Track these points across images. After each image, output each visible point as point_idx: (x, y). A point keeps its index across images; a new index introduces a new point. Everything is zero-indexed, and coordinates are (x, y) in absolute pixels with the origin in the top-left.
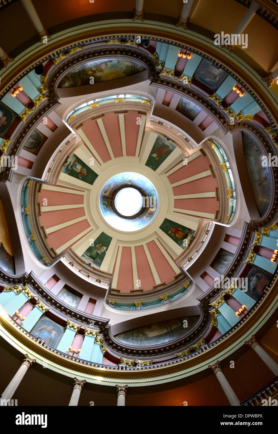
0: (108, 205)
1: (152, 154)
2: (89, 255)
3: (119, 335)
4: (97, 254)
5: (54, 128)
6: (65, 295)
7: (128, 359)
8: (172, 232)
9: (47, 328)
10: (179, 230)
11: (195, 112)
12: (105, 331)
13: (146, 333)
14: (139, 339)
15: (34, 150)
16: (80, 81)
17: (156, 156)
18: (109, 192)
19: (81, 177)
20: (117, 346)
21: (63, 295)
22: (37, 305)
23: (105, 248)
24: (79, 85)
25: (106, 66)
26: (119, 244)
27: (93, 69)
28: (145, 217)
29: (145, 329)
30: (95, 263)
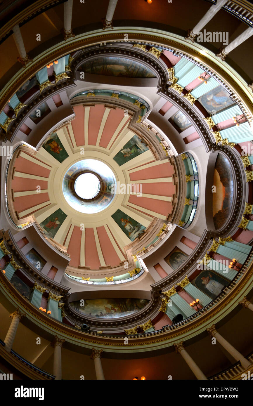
0: (106, 188)
1: (59, 224)
2: (138, 150)
3: (149, 76)
4: (131, 149)
5: (157, 266)
6: (183, 125)
7: (153, 55)
8: (59, 149)
9: (213, 105)
10: (52, 149)
11: (29, 256)
12: (163, 85)
13: (126, 71)
14: (133, 68)
15: (178, 251)
16: (127, 302)
17: (56, 222)
18: (103, 199)
19: (128, 218)
20: (157, 69)
21: (185, 125)
22: (214, 124)
23: (122, 152)
24: (129, 300)
25: (102, 312)
26: (109, 151)
27: (113, 311)
28: (77, 169)
29: (125, 74)
30: (136, 142)
